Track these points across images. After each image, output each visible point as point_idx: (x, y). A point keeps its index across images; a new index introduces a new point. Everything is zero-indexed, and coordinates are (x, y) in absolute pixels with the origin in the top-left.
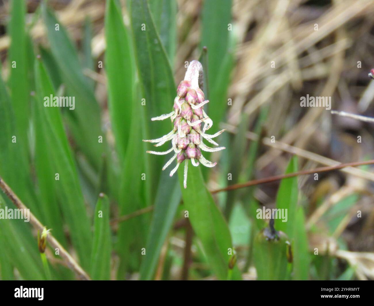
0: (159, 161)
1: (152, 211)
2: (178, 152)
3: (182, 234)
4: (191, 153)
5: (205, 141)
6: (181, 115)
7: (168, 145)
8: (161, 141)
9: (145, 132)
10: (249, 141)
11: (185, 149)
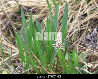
0: (54, 48)
1: (52, 54)
2: (57, 46)
3: (57, 58)
4: (59, 47)
5: (61, 45)
6: (57, 41)
7: (55, 45)
8: (54, 45)
9: (52, 43)
10: (69, 42)
11: (58, 46)
